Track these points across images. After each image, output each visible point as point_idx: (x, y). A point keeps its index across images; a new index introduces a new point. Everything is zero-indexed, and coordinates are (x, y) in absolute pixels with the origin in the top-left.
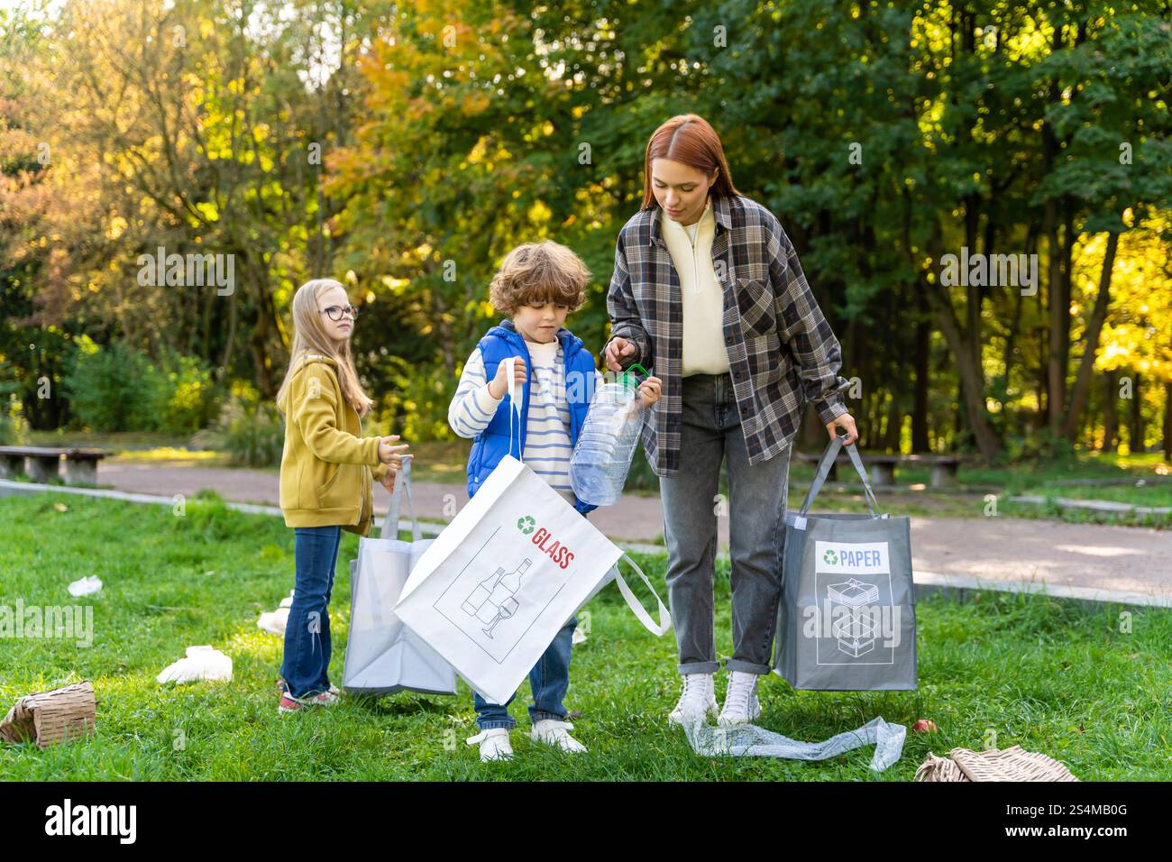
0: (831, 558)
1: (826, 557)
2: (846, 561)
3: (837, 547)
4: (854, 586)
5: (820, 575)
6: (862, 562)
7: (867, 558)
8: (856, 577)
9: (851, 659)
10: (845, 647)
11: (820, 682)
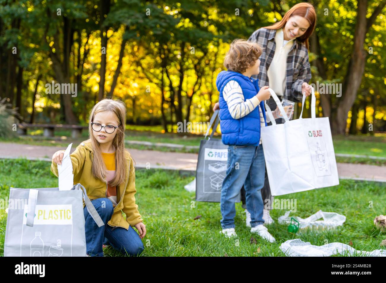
0: (211, 154)
1: (209, 154)
2: (217, 156)
3: (214, 151)
4: (218, 165)
5: (206, 161)
6: (223, 156)
7: (225, 155)
8: (220, 162)
9: (216, 191)
10: (213, 186)
11: (205, 199)
